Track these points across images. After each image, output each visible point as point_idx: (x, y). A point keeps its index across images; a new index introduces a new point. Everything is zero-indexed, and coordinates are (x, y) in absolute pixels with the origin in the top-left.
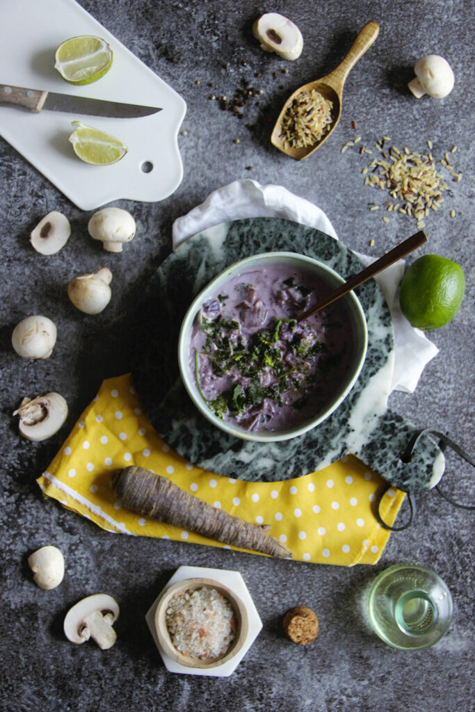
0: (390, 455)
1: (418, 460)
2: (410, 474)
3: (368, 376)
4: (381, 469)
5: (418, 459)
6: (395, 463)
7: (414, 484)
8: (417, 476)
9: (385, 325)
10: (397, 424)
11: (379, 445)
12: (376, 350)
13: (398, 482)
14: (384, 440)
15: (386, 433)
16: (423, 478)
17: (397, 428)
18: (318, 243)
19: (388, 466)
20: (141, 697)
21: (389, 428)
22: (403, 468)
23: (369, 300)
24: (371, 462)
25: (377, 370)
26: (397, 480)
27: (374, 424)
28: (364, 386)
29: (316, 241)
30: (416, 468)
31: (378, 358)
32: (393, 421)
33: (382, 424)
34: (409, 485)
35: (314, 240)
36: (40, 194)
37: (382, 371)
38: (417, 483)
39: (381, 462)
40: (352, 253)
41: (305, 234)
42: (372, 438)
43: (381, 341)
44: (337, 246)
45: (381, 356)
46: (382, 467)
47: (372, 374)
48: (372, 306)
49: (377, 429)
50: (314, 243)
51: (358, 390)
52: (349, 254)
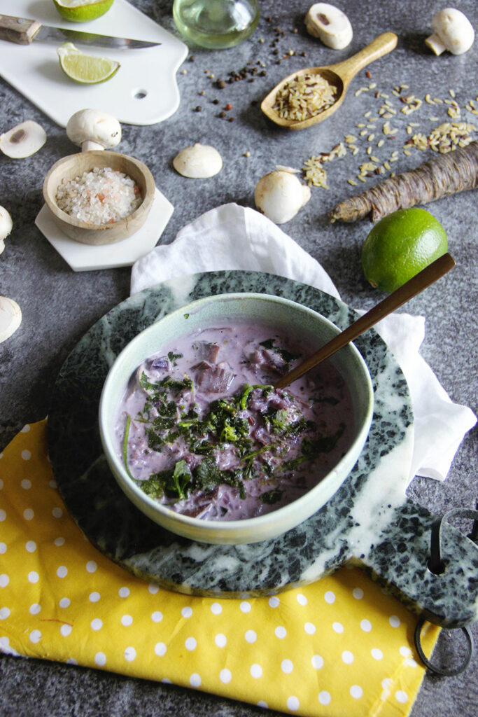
0: (413, 561)
1: (454, 571)
2: (444, 591)
3: (379, 454)
4: (399, 580)
5: (456, 569)
6: (421, 574)
7: (451, 604)
8: (455, 594)
9: (400, 395)
10: (421, 520)
11: (395, 547)
12: (389, 424)
13: (426, 601)
14: (402, 540)
15: (406, 531)
16: (464, 597)
17: (421, 524)
18: (311, 300)
19: (410, 578)
20: (59, 687)
21: (409, 524)
22: (433, 581)
23: (377, 365)
24: (385, 569)
25: (391, 448)
26: (425, 598)
27: (388, 517)
28: (373, 467)
29: (308, 298)
30: (453, 581)
31: (392, 434)
32: (415, 515)
33: (399, 518)
34: (443, 606)
35: (307, 296)
36: (17, 112)
37: (396, 449)
38: (455, 603)
39: (399, 570)
40: (354, 312)
41: (295, 289)
42: (386, 536)
43: (395, 413)
44: (335, 304)
45: (395, 430)
46: (402, 578)
47: (383, 453)
48: (382, 372)
49: (392, 524)
50: (305, 300)
51: (365, 472)
52: (352, 313)
